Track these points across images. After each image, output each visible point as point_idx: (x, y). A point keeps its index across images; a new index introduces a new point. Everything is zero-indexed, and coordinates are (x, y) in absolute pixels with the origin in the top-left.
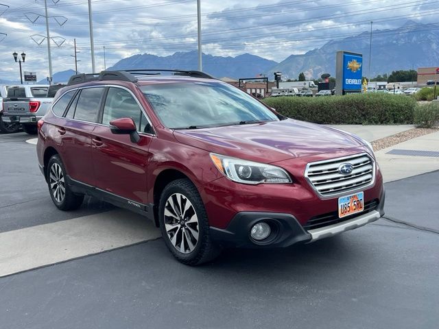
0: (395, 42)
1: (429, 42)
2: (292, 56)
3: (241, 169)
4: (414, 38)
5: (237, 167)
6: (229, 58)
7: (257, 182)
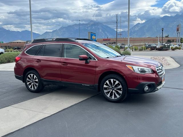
0: (86, 28)
1: (99, 29)
2: (47, 32)
3: (140, 69)
4: (93, 27)
5: (138, 69)
6: (18, 32)
7: (144, 73)
